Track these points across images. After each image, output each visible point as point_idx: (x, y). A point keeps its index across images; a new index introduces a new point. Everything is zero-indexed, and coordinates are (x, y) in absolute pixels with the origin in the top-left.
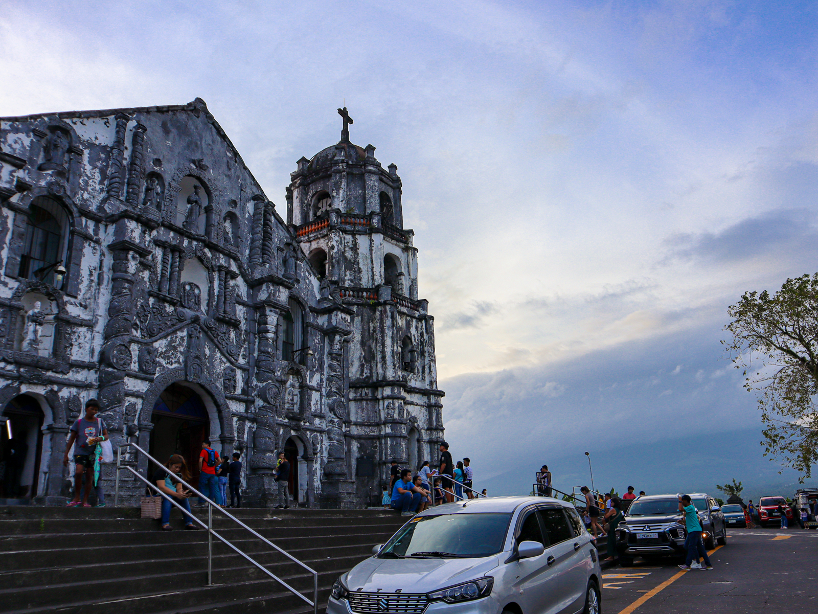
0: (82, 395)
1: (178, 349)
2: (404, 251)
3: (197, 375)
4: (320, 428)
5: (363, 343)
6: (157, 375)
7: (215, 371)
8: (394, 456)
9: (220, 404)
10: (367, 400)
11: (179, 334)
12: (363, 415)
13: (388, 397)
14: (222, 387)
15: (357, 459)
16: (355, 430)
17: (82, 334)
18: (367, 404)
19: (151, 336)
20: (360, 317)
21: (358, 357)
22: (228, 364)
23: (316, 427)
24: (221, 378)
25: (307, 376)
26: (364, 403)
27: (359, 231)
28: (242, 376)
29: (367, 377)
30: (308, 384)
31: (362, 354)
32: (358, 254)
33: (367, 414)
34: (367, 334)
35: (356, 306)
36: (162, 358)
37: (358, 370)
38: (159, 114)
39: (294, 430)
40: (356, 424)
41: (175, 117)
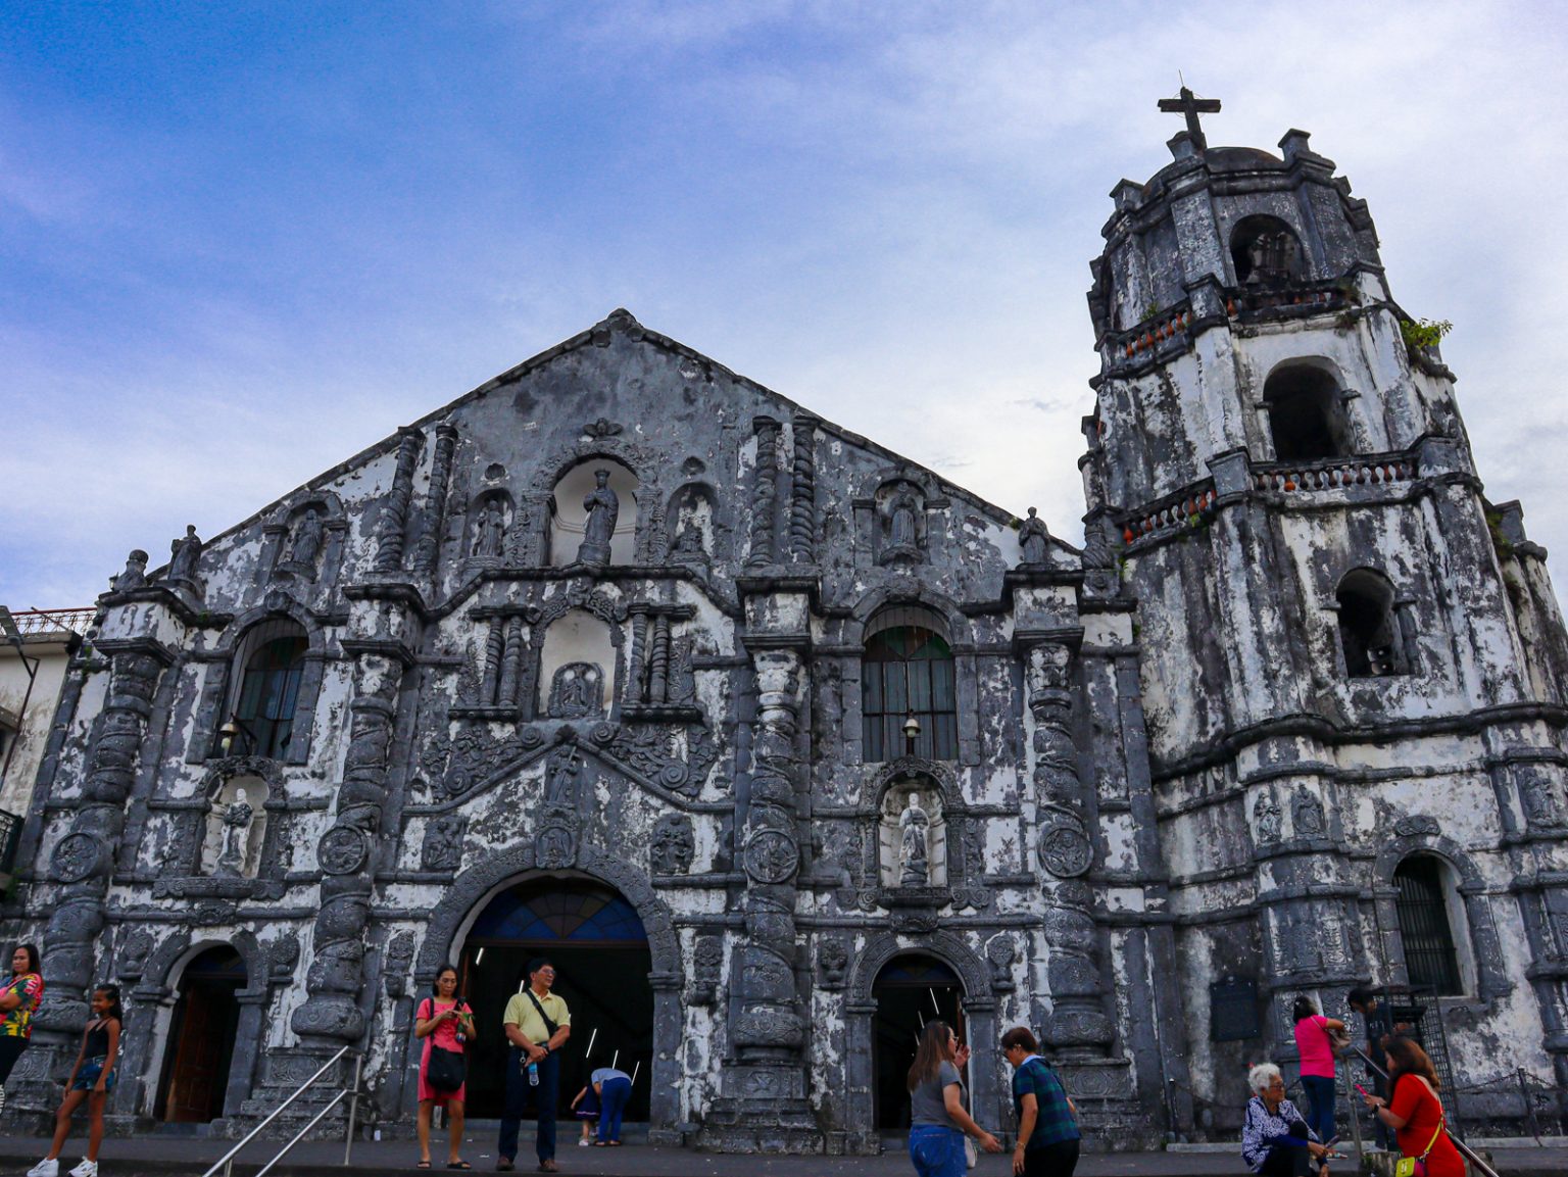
0: (301, 933)
1: (522, 806)
2: (1343, 331)
3: (559, 850)
4: (1023, 914)
5: (1194, 642)
6: (463, 868)
7: (626, 833)
8: (1295, 967)
9: (636, 904)
10: (1219, 802)
11: (526, 775)
12: (1216, 849)
13: (1254, 780)
14: (647, 865)
15: (1212, 986)
16: (1194, 902)
17: (310, 824)
18: (1223, 814)
19: (454, 796)
20: (1177, 575)
21: (1187, 684)
22: (668, 810)
23: (1002, 916)
24: (644, 845)
25: (964, 783)
26: (1214, 812)
27: (1166, 353)
28: (716, 828)
29: (1218, 733)
30: (969, 801)
31: (1195, 672)
32: (1180, 410)
33: (1226, 845)
34: (1200, 612)
35: (1162, 550)
36: (478, 832)
37: (1191, 721)
38: (507, 387)
39: (909, 935)
40: (1198, 881)
41: (545, 375)
